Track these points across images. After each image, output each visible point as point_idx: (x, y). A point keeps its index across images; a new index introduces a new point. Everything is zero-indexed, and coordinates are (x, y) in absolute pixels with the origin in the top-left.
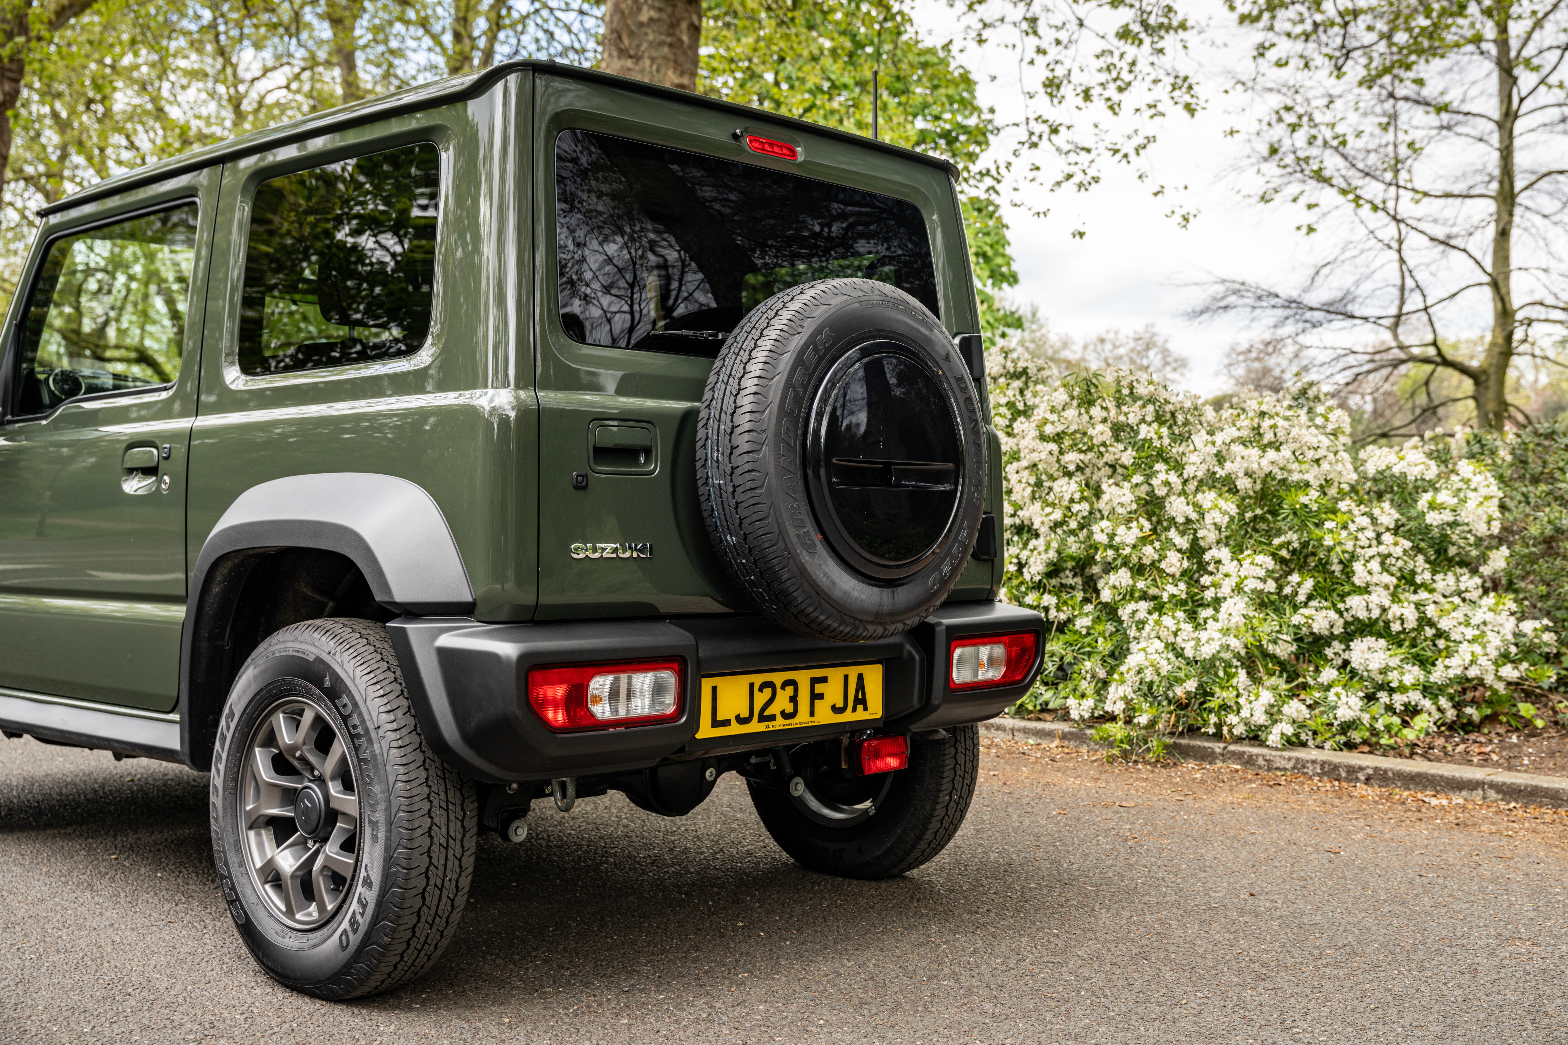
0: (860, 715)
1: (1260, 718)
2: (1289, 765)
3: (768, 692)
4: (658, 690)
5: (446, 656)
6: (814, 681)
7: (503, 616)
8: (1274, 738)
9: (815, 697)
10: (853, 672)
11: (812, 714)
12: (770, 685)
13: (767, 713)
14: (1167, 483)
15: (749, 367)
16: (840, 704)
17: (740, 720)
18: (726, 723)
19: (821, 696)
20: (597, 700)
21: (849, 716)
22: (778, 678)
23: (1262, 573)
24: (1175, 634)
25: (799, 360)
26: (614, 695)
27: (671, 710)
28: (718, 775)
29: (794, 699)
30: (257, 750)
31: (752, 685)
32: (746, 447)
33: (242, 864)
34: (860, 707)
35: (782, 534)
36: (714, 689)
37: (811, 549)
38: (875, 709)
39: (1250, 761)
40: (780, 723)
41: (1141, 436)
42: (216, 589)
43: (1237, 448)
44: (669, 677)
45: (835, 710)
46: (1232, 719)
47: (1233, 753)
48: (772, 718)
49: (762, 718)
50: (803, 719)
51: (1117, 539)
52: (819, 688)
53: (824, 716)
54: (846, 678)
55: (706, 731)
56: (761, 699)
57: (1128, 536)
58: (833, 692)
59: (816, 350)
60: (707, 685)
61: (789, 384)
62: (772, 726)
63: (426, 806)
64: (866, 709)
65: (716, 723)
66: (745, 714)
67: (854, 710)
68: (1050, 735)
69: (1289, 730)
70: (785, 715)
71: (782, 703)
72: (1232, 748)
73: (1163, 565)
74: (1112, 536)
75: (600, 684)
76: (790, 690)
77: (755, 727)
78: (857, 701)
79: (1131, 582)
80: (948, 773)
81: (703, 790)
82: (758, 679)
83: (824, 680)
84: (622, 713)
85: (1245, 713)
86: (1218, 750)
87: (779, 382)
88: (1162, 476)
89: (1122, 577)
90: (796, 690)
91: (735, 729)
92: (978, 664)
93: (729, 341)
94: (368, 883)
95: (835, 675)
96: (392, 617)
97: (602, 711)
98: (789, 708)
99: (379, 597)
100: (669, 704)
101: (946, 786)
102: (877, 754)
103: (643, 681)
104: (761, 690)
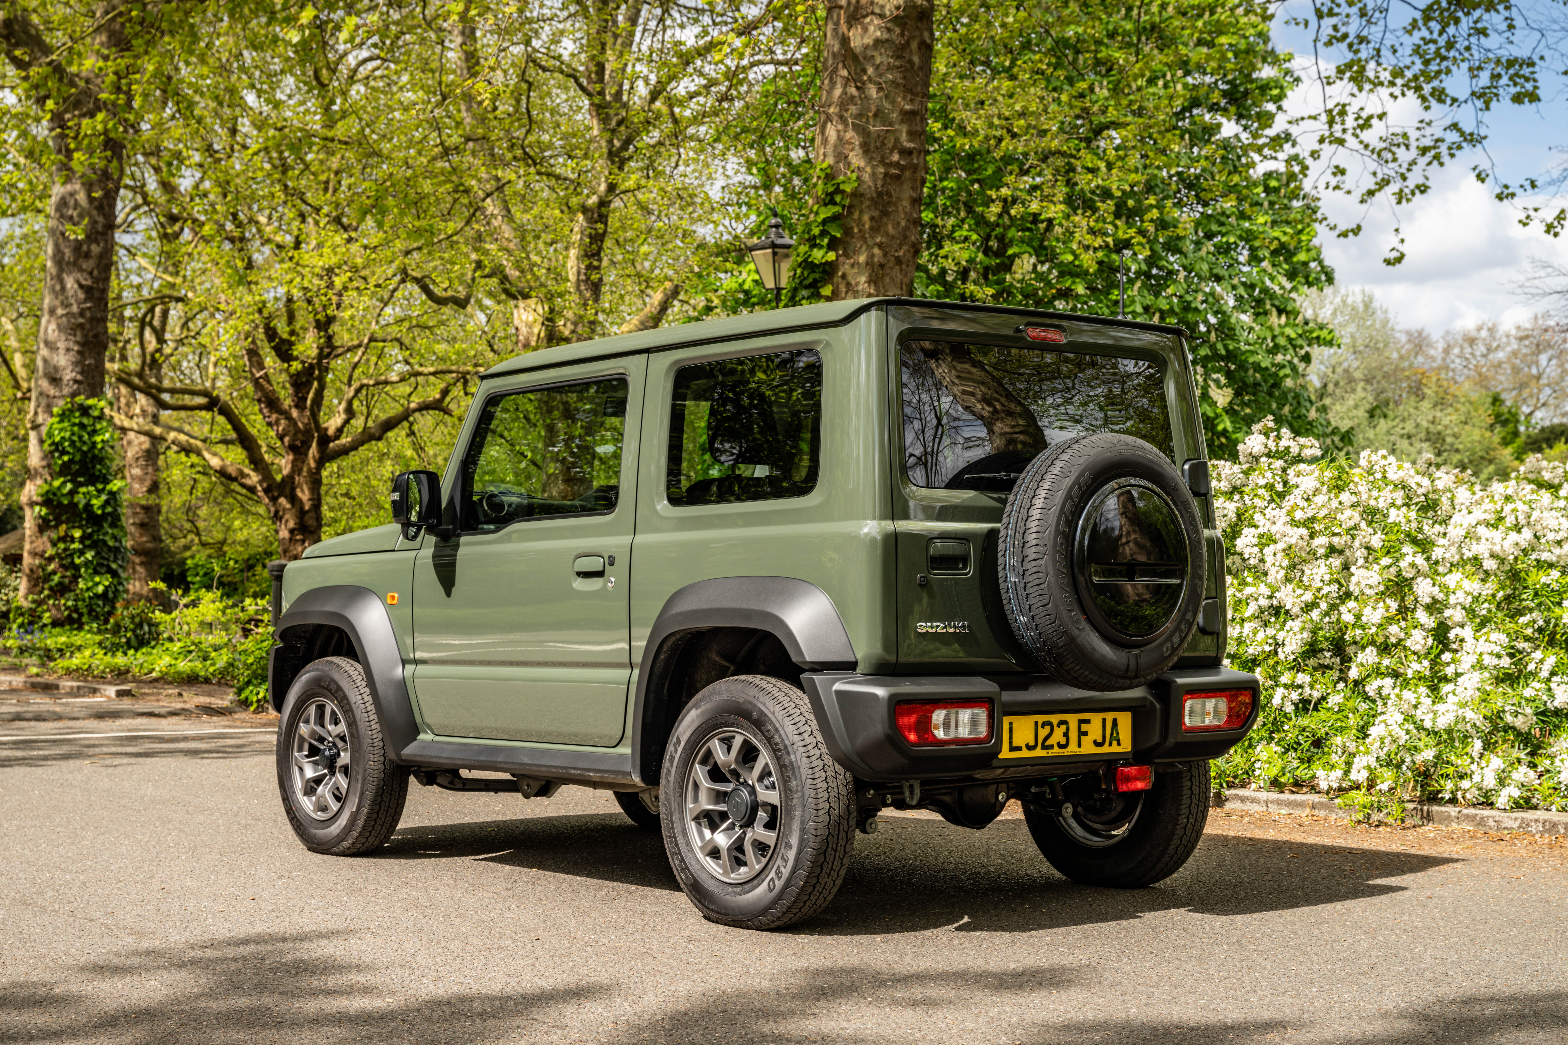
0: (1115, 749)
1: (1490, 782)
2: (1516, 825)
3: (1047, 729)
4: (974, 723)
5: (841, 696)
6: (1081, 722)
8: (1502, 800)
9: (1082, 734)
10: (1110, 716)
11: (1079, 745)
12: (1050, 723)
13: (1048, 743)
14: (1414, 566)
15: (1034, 501)
16: (1100, 740)
17: (1029, 748)
18: (1019, 749)
19: (1086, 733)
20: (936, 726)
21: (1106, 749)
22: (1055, 719)
24: (1416, 707)
25: (1068, 496)
26: (947, 723)
27: (983, 735)
28: (1007, 799)
29: (1066, 735)
30: (697, 766)
31: (1036, 723)
32: (1034, 556)
33: (688, 844)
34: (1115, 743)
35: (1059, 615)
36: (1011, 724)
38: (1126, 745)
39: (1482, 822)
40: (1056, 751)
41: (1391, 520)
42: (662, 657)
44: (981, 713)
45: (1097, 744)
46: (1465, 784)
47: (1467, 816)
48: (1051, 747)
49: (1044, 747)
50: (1072, 749)
51: (1364, 619)
52: (1084, 727)
53: (1088, 748)
54: (1104, 720)
55: (1005, 754)
56: (1043, 732)
57: (1374, 616)
58: (1094, 730)
59: (1080, 488)
60: (1006, 721)
61: (1062, 513)
62: (1051, 753)
63: (826, 795)
64: (1119, 744)
65: (1013, 749)
66: (1032, 743)
67: (1110, 744)
68: (1301, 805)
69: (1516, 793)
70: (1061, 746)
71: (1058, 736)
72: (1465, 811)
73: (1408, 643)
74: (1358, 617)
75: (938, 716)
76: (1063, 728)
77: (1039, 753)
78: (1112, 739)
79: (1377, 660)
80: (1186, 801)
81: (996, 809)
82: (1041, 719)
83: (1088, 721)
84: (952, 736)
85: (1476, 778)
86: (1453, 814)
87: (1055, 512)
88: (1409, 559)
89: (1369, 656)
90: (1068, 728)
91: (1025, 754)
92: (1206, 712)
93: (1019, 482)
94: (788, 847)
95: (1096, 719)
96: (804, 671)
97: (940, 734)
98: (1063, 741)
99: (794, 659)
100: (983, 731)
101: (1184, 811)
102: (1128, 779)
103: (965, 715)
104: (1043, 727)
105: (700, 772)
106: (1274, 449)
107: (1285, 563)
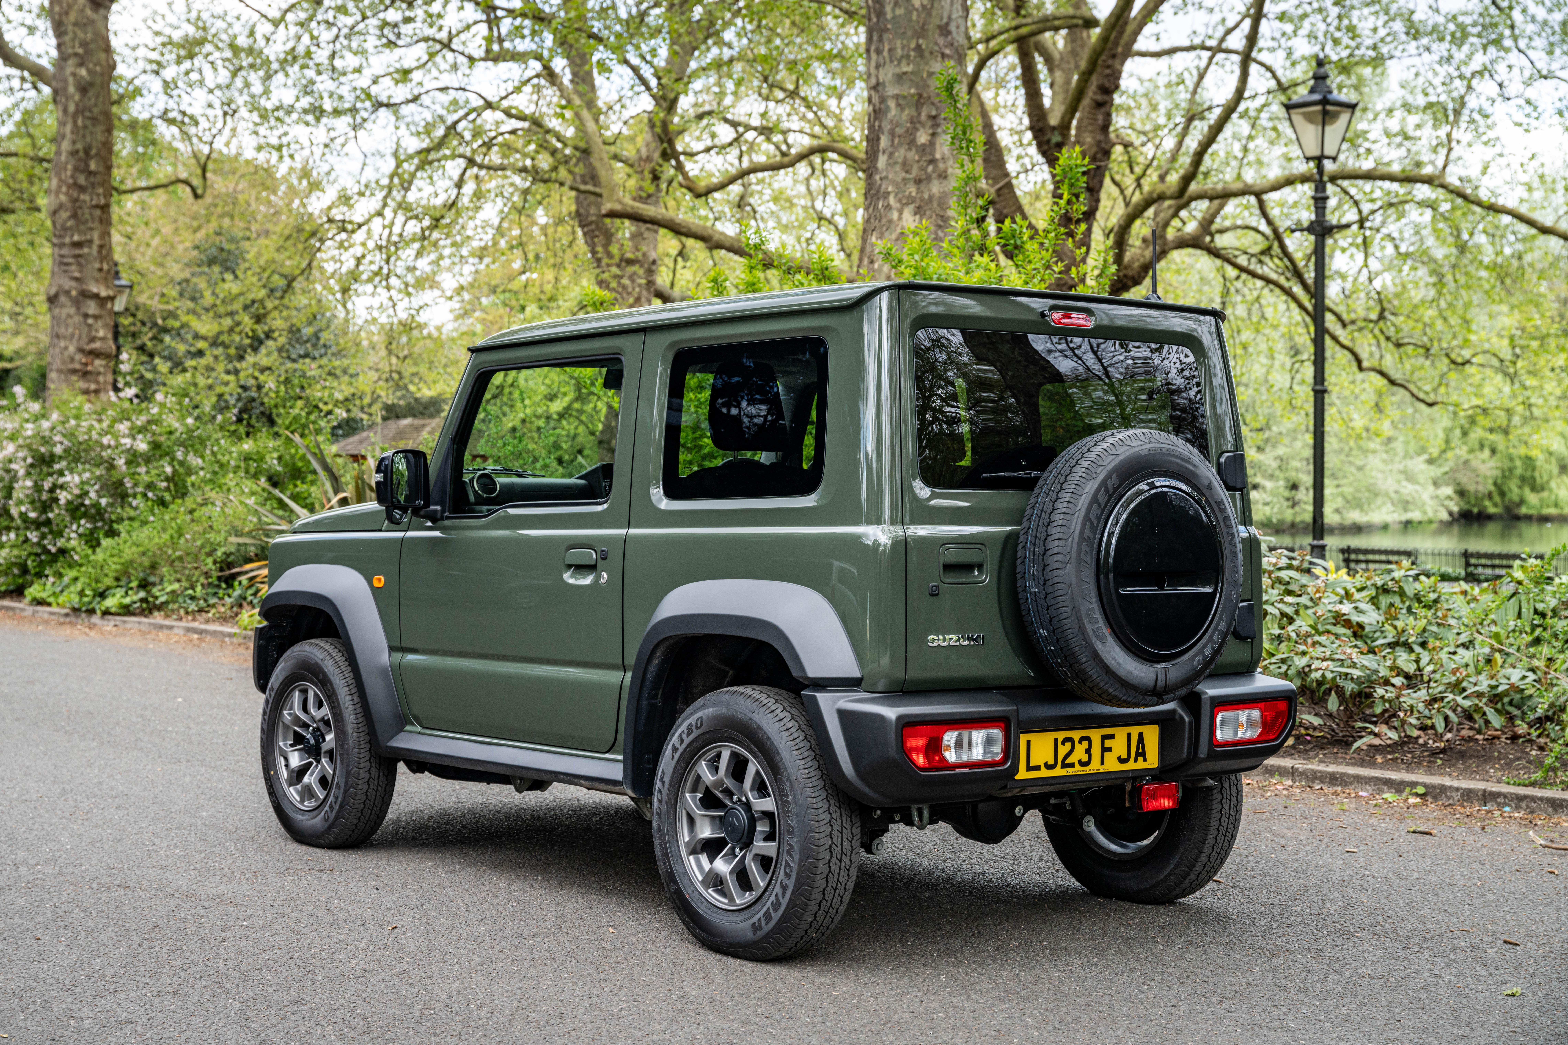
0: (1141, 765)
4: (989, 742)
5: (844, 716)
6: (1104, 738)
7: (880, 687)
9: (1105, 750)
10: (1135, 731)
11: (1102, 763)
12: (1070, 740)
13: (1068, 761)
15: (1057, 505)
16: (1124, 756)
17: (1048, 767)
18: (1037, 768)
19: (1109, 749)
20: (948, 748)
21: (1131, 766)
22: (1076, 735)
25: (1094, 499)
26: (959, 745)
27: (998, 757)
28: (1025, 812)
29: (1088, 751)
31: (1056, 740)
32: (1055, 566)
34: (1140, 759)
35: (1082, 629)
36: (1028, 742)
37: (1103, 640)
38: (1153, 760)
40: (1078, 770)
44: (997, 733)
45: (1121, 760)
48: (1072, 765)
49: (1064, 765)
50: (1095, 766)
52: (1108, 743)
53: (1112, 765)
54: (1129, 735)
55: (1023, 774)
56: (1063, 750)
58: (1119, 746)
59: (1106, 490)
60: (1023, 739)
61: (1086, 517)
62: (1071, 771)
64: (1145, 760)
65: (1030, 768)
66: (1051, 762)
67: (1136, 761)
70: (1082, 764)
71: (1079, 753)
75: (950, 737)
76: (1085, 744)
77: (1059, 772)
78: (1138, 754)
80: (1215, 815)
81: (1013, 824)
82: (1061, 735)
83: (1112, 737)
84: (965, 758)
87: (1079, 517)
90: (1090, 745)
91: (1044, 773)
92: (1239, 725)
93: (1041, 482)
95: (1121, 734)
96: (805, 687)
97: (951, 756)
98: (1085, 758)
99: (795, 673)
100: (998, 752)
102: (1154, 796)
103: (979, 736)
104: (1063, 743)
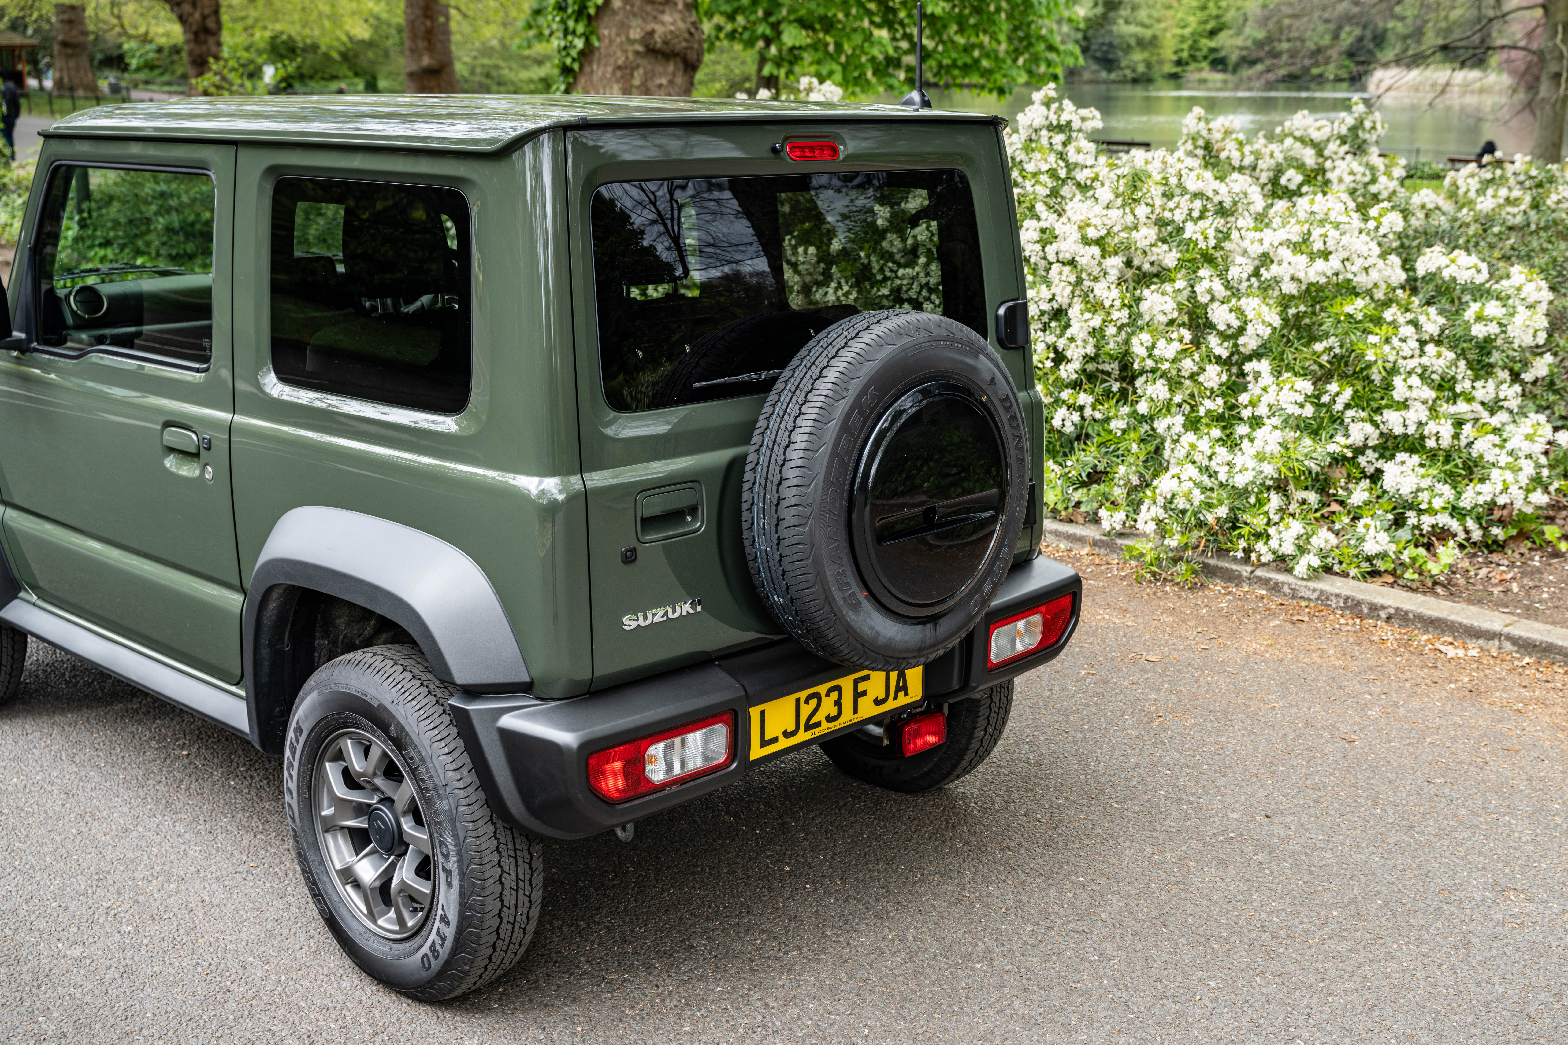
0: (901, 701)
1: (1288, 549)
2: (1314, 596)
3: (813, 703)
4: (710, 743)
5: (510, 740)
6: (858, 682)
7: (559, 691)
8: (1301, 569)
9: (858, 695)
11: (855, 711)
12: (815, 696)
13: (813, 721)
14: (1210, 291)
15: (794, 437)
16: (882, 696)
17: (787, 734)
18: (774, 740)
19: (864, 693)
20: (653, 765)
21: (890, 705)
22: (822, 689)
23: (1301, 399)
24: (1210, 458)
25: (845, 427)
26: (668, 756)
27: (722, 758)
29: (838, 703)
30: (327, 764)
31: (798, 701)
32: (793, 521)
33: (322, 863)
34: (901, 694)
35: (829, 599)
36: (763, 713)
37: (857, 607)
38: (915, 692)
39: (1276, 588)
40: (825, 728)
41: (1187, 235)
43: (1285, 253)
44: (719, 728)
45: (878, 702)
46: (1260, 546)
47: (1260, 579)
48: (818, 724)
49: (808, 727)
50: (846, 718)
51: (1156, 352)
52: (861, 687)
53: (867, 710)
54: (888, 675)
55: (755, 755)
56: (806, 710)
57: (1167, 350)
58: (875, 687)
59: (861, 413)
60: (754, 712)
61: (834, 454)
62: (817, 732)
64: (906, 694)
65: (764, 743)
66: (792, 728)
67: (895, 698)
68: (1081, 540)
69: (1316, 562)
70: (829, 719)
71: (827, 708)
72: (1259, 573)
73: (1201, 379)
74: (1151, 348)
75: (656, 752)
76: (834, 695)
77: (801, 737)
78: (898, 689)
79: (1168, 396)
82: (804, 694)
83: (867, 678)
84: (677, 772)
85: (1274, 543)
86: (1245, 574)
87: (825, 451)
88: (1206, 284)
89: (1159, 390)
90: (840, 696)
91: (783, 744)
92: (1017, 637)
94: (444, 920)
95: (877, 674)
97: (658, 775)
98: (834, 712)
100: (721, 752)
101: (981, 722)
102: (917, 735)
103: (695, 738)
104: (807, 702)
105: (332, 771)
106: (1055, 123)
107: (1073, 279)
